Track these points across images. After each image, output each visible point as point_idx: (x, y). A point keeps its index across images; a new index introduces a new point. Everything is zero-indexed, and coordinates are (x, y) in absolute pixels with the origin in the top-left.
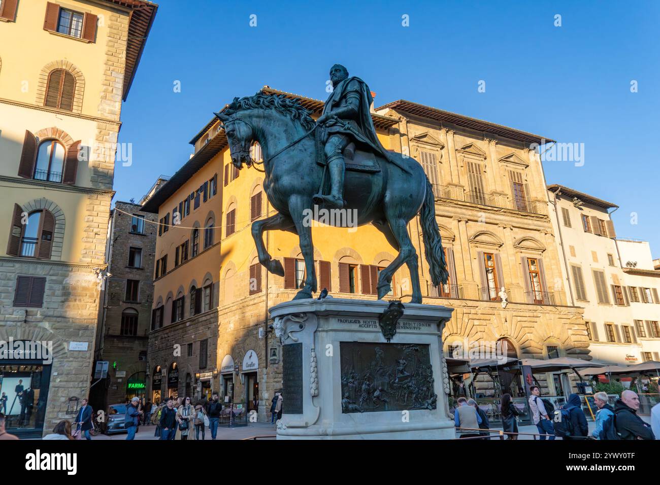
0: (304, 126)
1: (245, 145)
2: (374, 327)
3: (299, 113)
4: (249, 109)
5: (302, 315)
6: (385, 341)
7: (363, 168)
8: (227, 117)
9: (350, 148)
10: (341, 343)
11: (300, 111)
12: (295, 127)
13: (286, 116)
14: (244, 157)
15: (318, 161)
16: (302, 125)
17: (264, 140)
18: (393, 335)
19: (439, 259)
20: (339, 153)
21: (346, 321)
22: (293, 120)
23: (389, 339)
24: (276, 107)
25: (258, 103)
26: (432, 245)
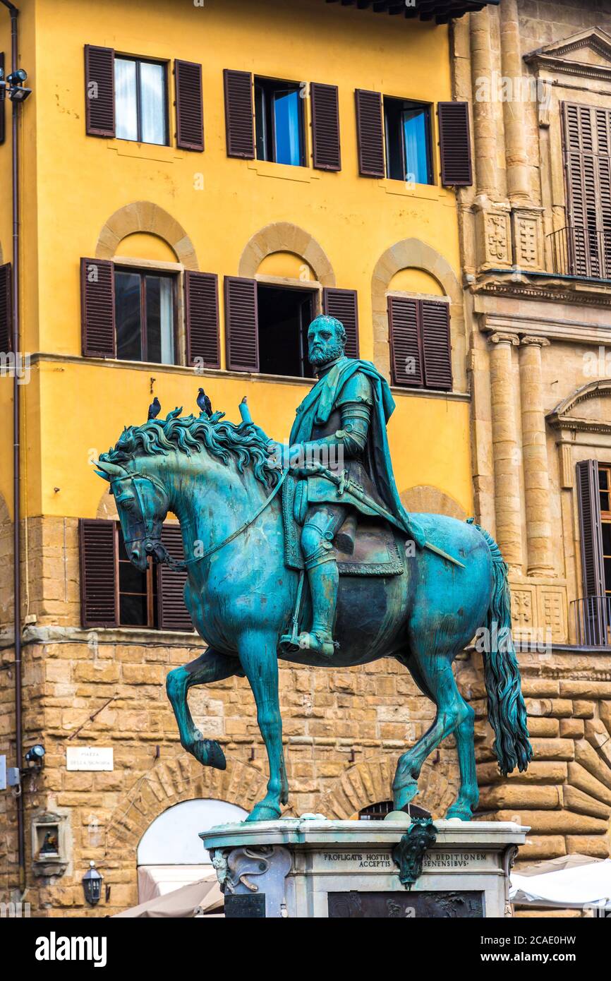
0: (262, 482)
1: (154, 524)
2: (384, 864)
3: (251, 454)
4: (159, 453)
5: (265, 849)
6: (403, 889)
7: (370, 571)
8: (118, 468)
9: (348, 531)
10: (330, 894)
11: (254, 449)
12: (246, 489)
13: (226, 465)
14: (153, 551)
15: (290, 564)
16: (257, 479)
17: (188, 517)
18: (415, 877)
19: (513, 721)
20: (327, 550)
21: (338, 858)
22: (240, 473)
23: (410, 884)
24: (208, 449)
25: (174, 437)
26: (501, 696)
